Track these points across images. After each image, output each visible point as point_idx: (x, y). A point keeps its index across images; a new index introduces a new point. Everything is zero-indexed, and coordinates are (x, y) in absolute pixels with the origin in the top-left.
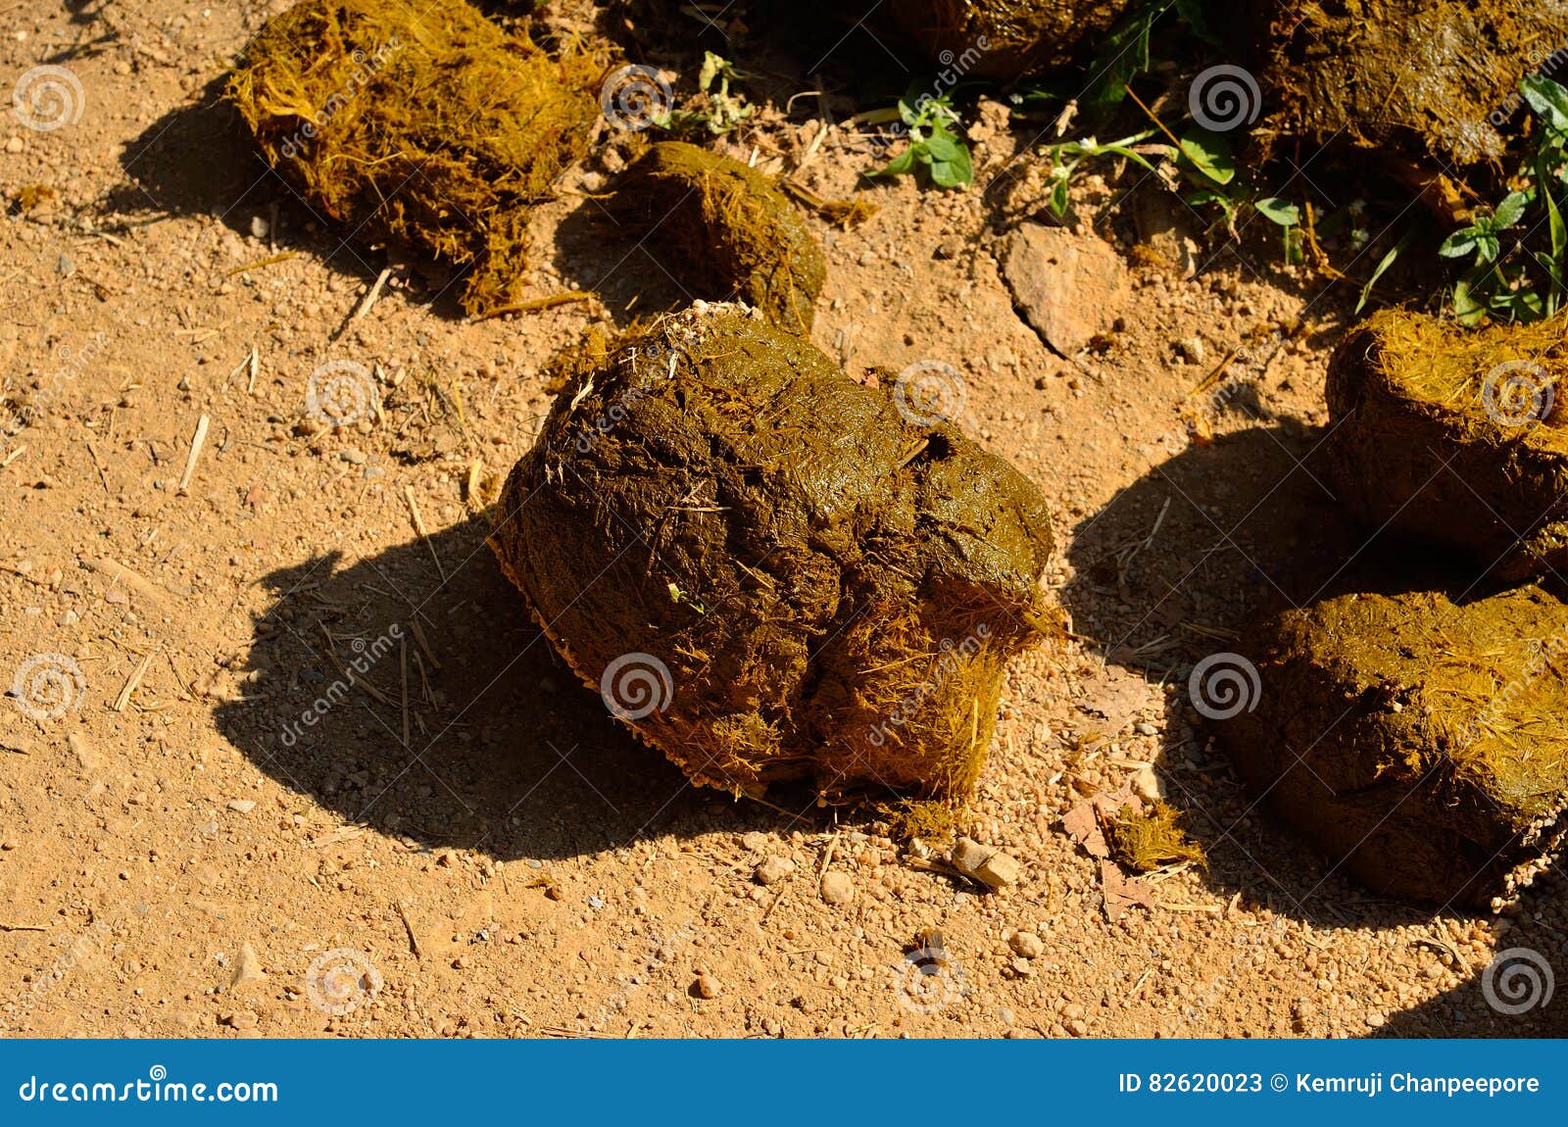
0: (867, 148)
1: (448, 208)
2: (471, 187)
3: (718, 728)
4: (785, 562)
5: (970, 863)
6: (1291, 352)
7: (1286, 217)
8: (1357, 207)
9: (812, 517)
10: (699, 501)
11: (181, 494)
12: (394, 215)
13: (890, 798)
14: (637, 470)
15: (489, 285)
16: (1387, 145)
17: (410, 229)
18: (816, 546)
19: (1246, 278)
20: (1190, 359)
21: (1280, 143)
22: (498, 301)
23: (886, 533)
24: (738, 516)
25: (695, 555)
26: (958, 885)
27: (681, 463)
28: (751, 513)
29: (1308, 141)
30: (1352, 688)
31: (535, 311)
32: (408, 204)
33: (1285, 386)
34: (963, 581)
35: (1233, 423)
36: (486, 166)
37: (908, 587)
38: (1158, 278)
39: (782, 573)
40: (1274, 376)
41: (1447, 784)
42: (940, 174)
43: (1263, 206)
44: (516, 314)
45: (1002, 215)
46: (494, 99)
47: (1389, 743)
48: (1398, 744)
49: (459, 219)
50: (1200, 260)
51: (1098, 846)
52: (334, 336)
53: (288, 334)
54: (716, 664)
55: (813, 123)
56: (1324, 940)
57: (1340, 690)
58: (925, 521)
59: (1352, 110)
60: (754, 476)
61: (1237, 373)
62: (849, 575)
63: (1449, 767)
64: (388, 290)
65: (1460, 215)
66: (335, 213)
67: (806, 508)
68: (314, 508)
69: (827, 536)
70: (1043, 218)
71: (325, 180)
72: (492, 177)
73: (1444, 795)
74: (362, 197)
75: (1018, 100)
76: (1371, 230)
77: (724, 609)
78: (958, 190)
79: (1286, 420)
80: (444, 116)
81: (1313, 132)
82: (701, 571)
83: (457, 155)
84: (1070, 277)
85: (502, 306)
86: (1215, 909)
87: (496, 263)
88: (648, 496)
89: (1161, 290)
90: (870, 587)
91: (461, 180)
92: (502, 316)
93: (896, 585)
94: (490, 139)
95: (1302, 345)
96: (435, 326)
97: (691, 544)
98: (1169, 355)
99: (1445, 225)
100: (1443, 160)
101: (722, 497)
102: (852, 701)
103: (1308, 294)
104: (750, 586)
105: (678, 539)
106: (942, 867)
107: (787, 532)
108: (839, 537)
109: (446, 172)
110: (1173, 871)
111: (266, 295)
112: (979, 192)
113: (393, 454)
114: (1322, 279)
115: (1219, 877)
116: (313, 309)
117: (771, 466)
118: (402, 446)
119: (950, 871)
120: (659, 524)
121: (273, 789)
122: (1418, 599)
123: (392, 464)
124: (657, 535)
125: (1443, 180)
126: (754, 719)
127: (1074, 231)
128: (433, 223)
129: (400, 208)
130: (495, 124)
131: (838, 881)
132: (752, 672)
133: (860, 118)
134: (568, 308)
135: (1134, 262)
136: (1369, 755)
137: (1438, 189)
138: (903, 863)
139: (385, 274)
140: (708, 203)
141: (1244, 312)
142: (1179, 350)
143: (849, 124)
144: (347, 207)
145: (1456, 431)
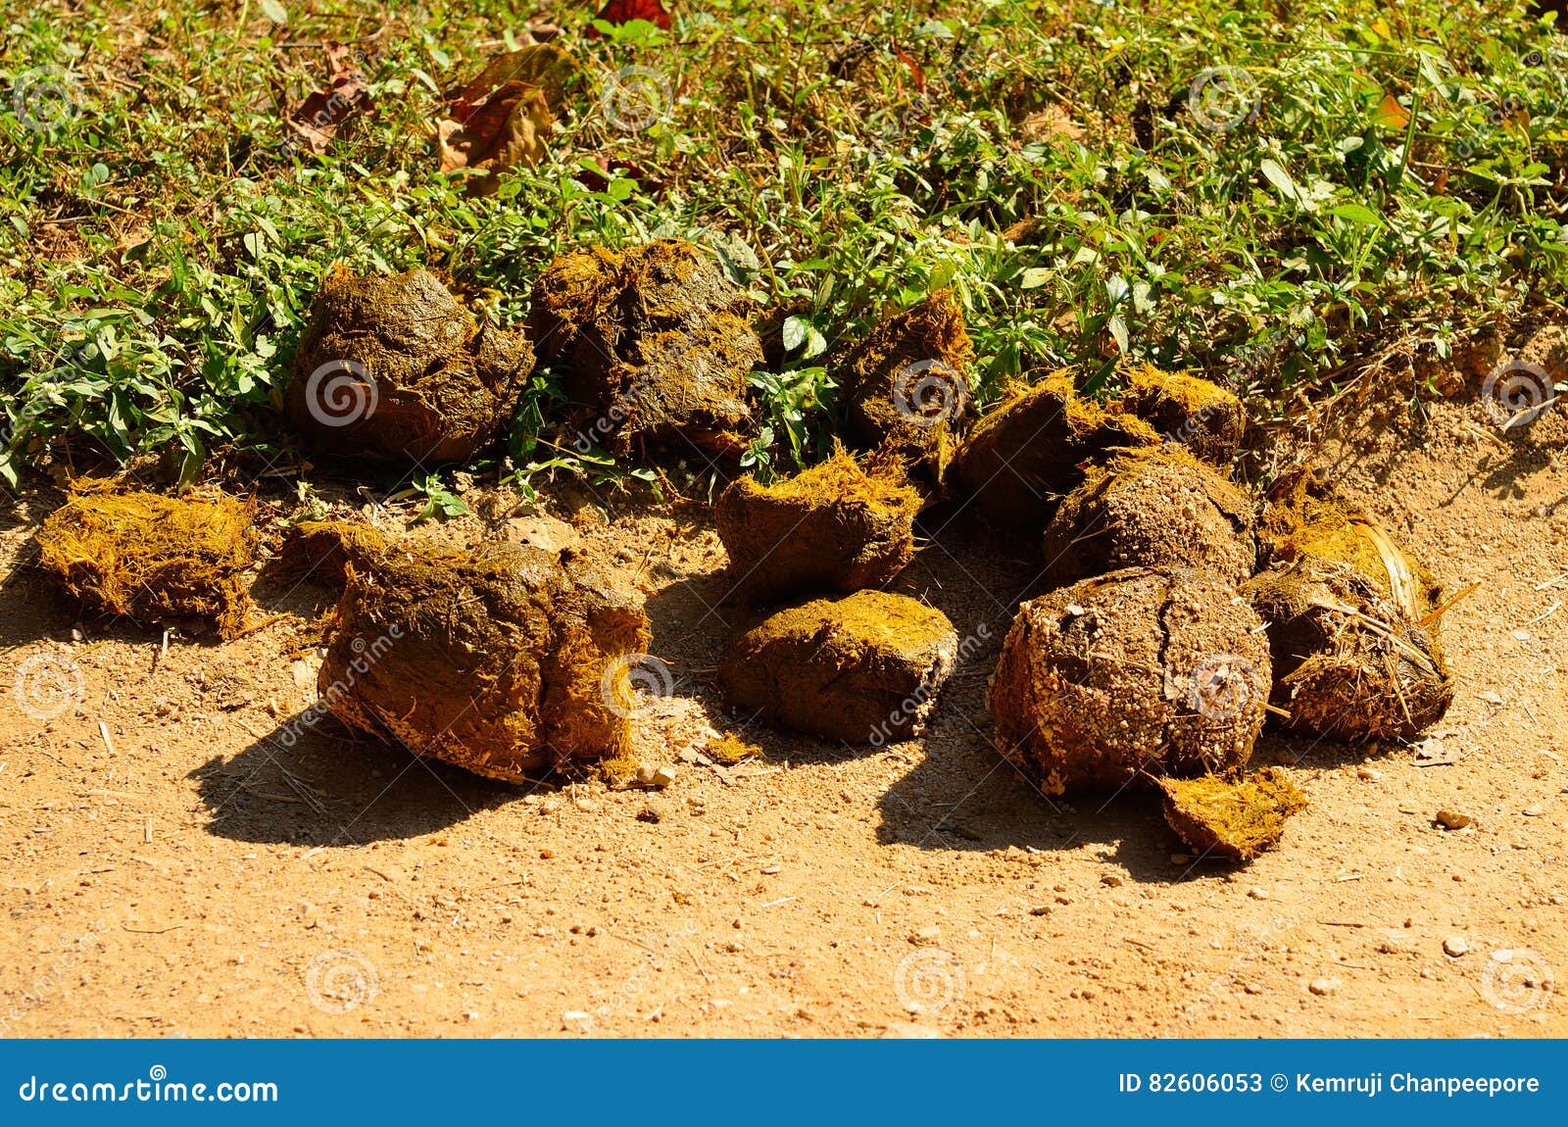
0: (401, 511)
1: (194, 585)
2: (203, 570)
3: (507, 722)
4: (521, 614)
5: (649, 775)
6: (678, 545)
7: (650, 476)
8: (683, 464)
9: (528, 587)
10: (467, 598)
11: (112, 756)
12: (162, 599)
13: (593, 761)
14: (424, 597)
15: (231, 620)
16: (691, 422)
17: (174, 604)
18: (534, 603)
19: (638, 516)
20: (628, 560)
21: (634, 437)
22: (238, 628)
23: (564, 593)
24: (490, 599)
25: (473, 624)
26: (646, 790)
27: (446, 586)
28: (496, 593)
29: (647, 433)
30: (807, 637)
31: (261, 629)
32: (169, 591)
33: (683, 560)
34: (608, 609)
35: (664, 583)
36: (209, 558)
37: (582, 621)
38: (592, 528)
39: (520, 621)
40: (675, 558)
41: (875, 660)
42: (449, 511)
43: (636, 473)
44: (251, 634)
45: (494, 522)
46: (197, 524)
47: (838, 651)
48: (843, 650)
49: (202, 589)
50: (609, 513)
51: (704, 760)
52: (151, 672)
53: (124, 677)
54: (500, 681)
55: (367, 506)
56: (839, 768)
57: (800, 641)
58: (578, 587)
59: (667, 410)
60: (491, 576)
61: (656, 560)
62: (551, 618)
63: (873, 650)
64: (171, 641)
65: (743, 445)
66: (123, 611)
67: (523, 583)
68: (193, 742)
69: (537, 596)
70: (518, 514)
71: (111, 593)
72: (213, 561)
73: (876, 667)
74: (139, 597)
75: (474, 468)
76: (695, 473)
77: (496, 649)
78: (464, 515)
79: (689, 575)
80: (171, 540)
81: (650, 427)
82: (479, 632)
83: (188, 556)
84: (546, 537)
85: (240, 632)
86: (778, 769)
87: (231, 607)
88: (437, 605)
89: (595, 534)
90: (563, 625)
91: (197, 567)
92: (243, 636)
93: (576, 621)
94: (204, 543)
95: (682, 539)
96: (207, 651)
97: (470, 620)
98: (616, 560)
99: (737, 453)
100: (723, 423)
101: (477, 592)
102: (567, 696)
103: (674, 515)
104: (506, 632)
105: (461, 620)
106: (632, 785)
107: (517, 596)
108: (543, 597)
109: (187, 565)
110: (747, 761)
111: (100, 664)
112: (475, 515)
113: (222, 709)
114: (678, 507)
115: (772, 756)
116: (132, 663)
117: (498, 568)
118: (225, 705)
119: (640, 785)
120: (448, 616)
121: (262, 848)
122: (813, 604)
123: (224, 715)
124: (449, 622)
125: (726, 433)
126: (521, 714)
127: (538, 516)
128: (190, 594)
129: (164, 594)
130: (204, 535)
131: (584, 803)
132: (519, 680)
133: (392, 498)
134: (277, 624)
135: (575, 525)
136: (832, 661)
137: (726, 440)
138: (611, 790)
139: (166, 634)
140: (343, 540)
141: (645, 532)
142: (621, 556)
143: (386, 503)
144: (129, 606)
145: (806, 506)
